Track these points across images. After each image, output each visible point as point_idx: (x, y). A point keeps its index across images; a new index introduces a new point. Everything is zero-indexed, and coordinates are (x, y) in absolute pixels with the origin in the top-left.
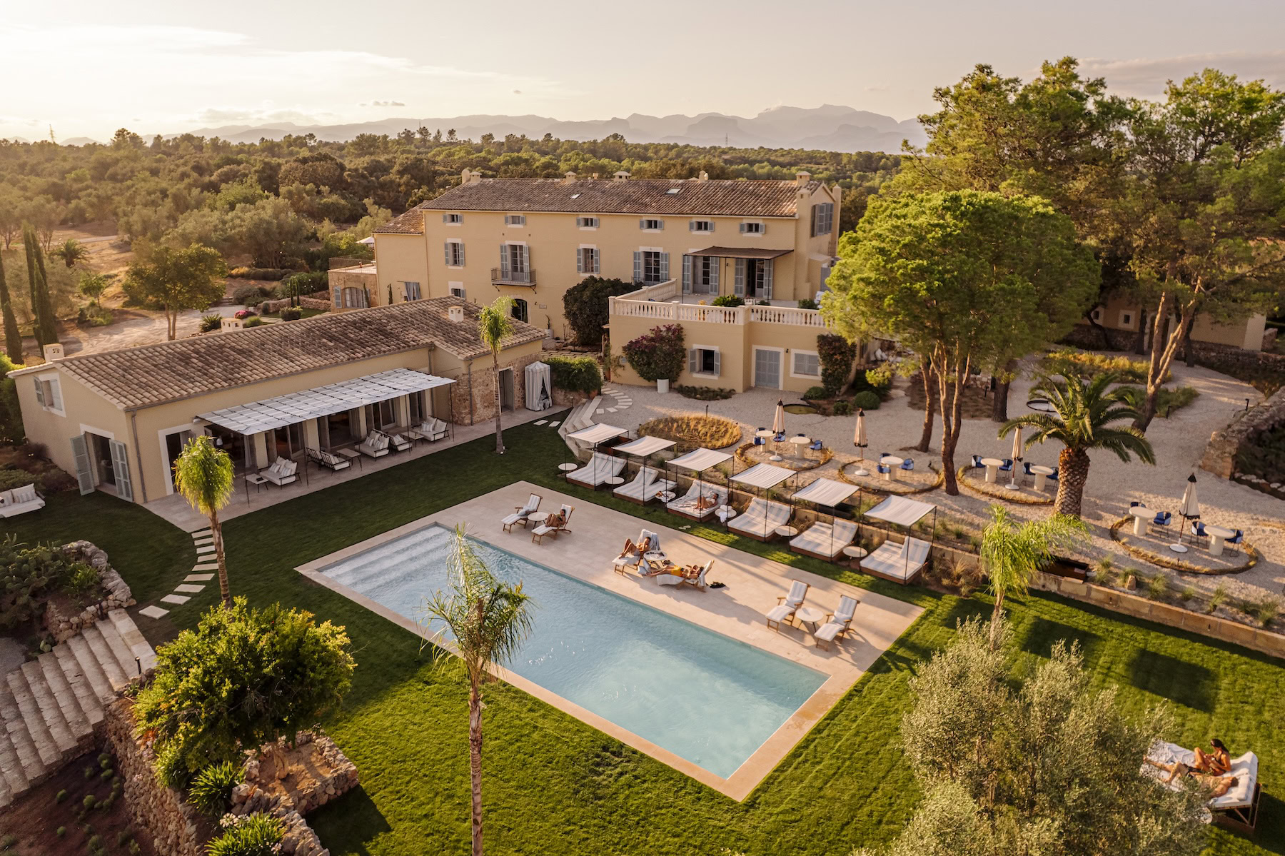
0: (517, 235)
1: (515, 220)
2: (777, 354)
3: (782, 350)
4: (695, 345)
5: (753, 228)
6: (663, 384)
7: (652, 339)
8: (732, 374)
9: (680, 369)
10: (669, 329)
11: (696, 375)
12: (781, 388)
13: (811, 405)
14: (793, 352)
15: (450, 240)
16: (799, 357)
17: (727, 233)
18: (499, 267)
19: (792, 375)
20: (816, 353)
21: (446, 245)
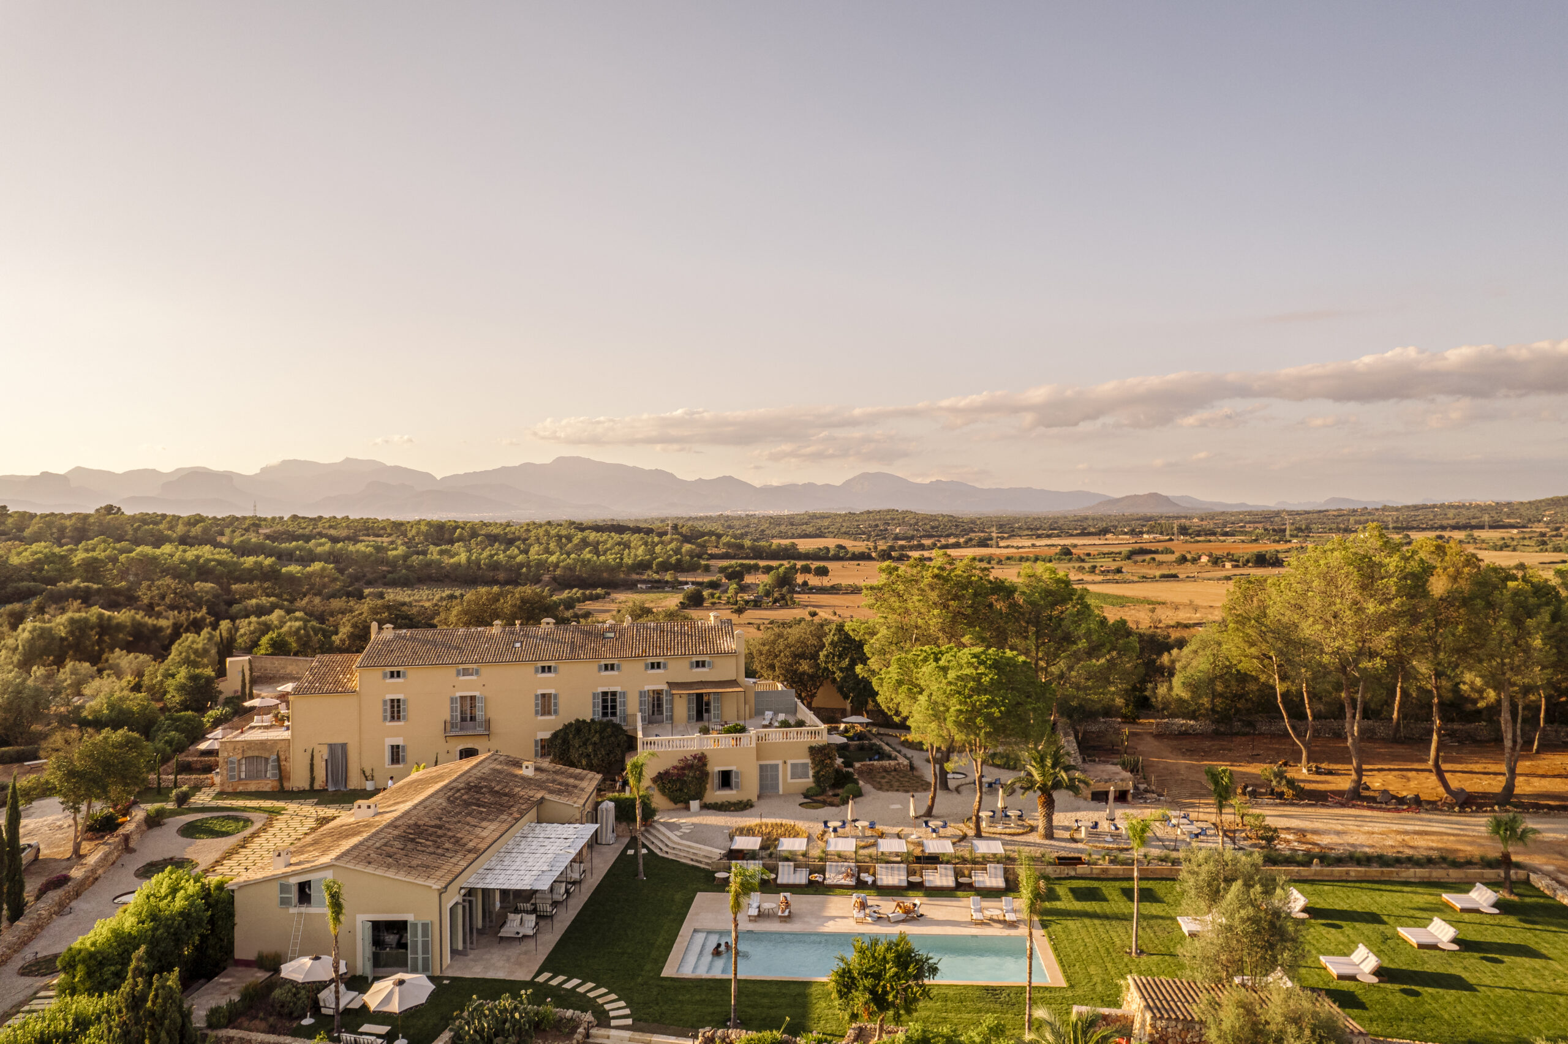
0: (468, 686)
1: (466, 672)
2: (777, 766)
3: (780, 762)
4: (715, 768)
5: (700, 664)
6: (695, 805)
7: (683, 768)
8: (748, 786)
9: (705, 789)
10: (695, 757)
11: (718, 793)
12: (781, 792)
13: (816, 801)
14: (789, 762)
15: (389, 697)
16: (794, 766)
17: (680, 670)
18: (448, 718)
19: (789, 780)
20: (808, 761)
21: (385, 702)
